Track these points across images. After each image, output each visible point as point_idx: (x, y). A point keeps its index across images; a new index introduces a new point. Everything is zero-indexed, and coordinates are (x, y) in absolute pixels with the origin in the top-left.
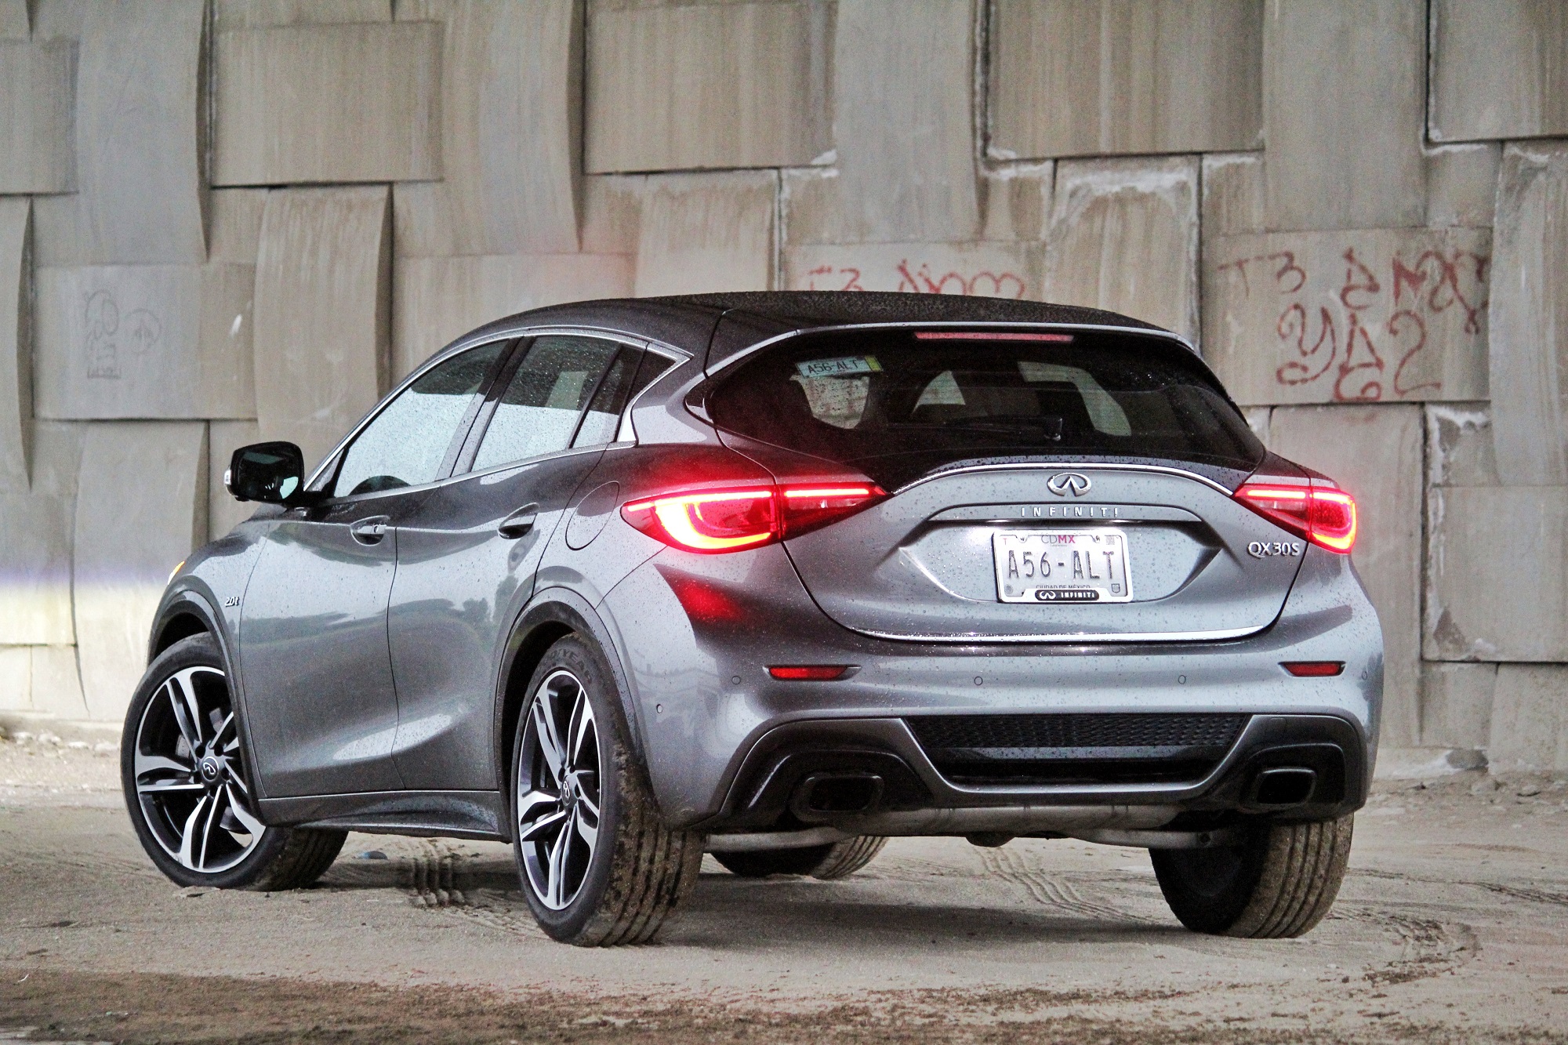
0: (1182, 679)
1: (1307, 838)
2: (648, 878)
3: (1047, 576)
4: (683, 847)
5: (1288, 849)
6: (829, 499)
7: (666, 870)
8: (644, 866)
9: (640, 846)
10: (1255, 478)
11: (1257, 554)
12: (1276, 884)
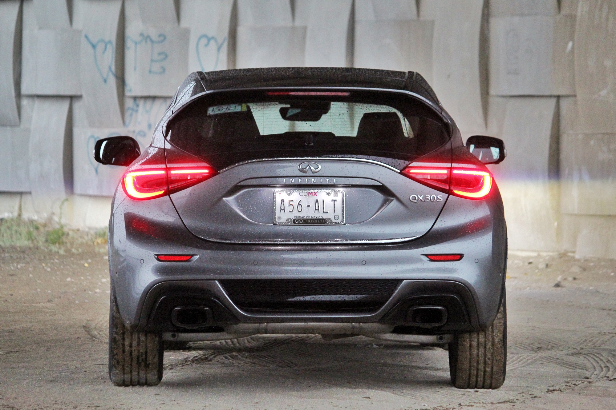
0: (364, 263)
1: (478, 340)
2: (131, 354)
3: (300, 212)
4: (146, 340)
5: (468, 345)
6: (191, 174)
7: (139, 351)
8: (127, 348)
9: (124, 339)
10: (414, 164)
11: (415, 201)
12: (466, 362)
